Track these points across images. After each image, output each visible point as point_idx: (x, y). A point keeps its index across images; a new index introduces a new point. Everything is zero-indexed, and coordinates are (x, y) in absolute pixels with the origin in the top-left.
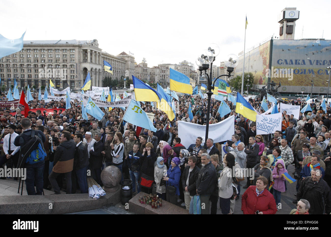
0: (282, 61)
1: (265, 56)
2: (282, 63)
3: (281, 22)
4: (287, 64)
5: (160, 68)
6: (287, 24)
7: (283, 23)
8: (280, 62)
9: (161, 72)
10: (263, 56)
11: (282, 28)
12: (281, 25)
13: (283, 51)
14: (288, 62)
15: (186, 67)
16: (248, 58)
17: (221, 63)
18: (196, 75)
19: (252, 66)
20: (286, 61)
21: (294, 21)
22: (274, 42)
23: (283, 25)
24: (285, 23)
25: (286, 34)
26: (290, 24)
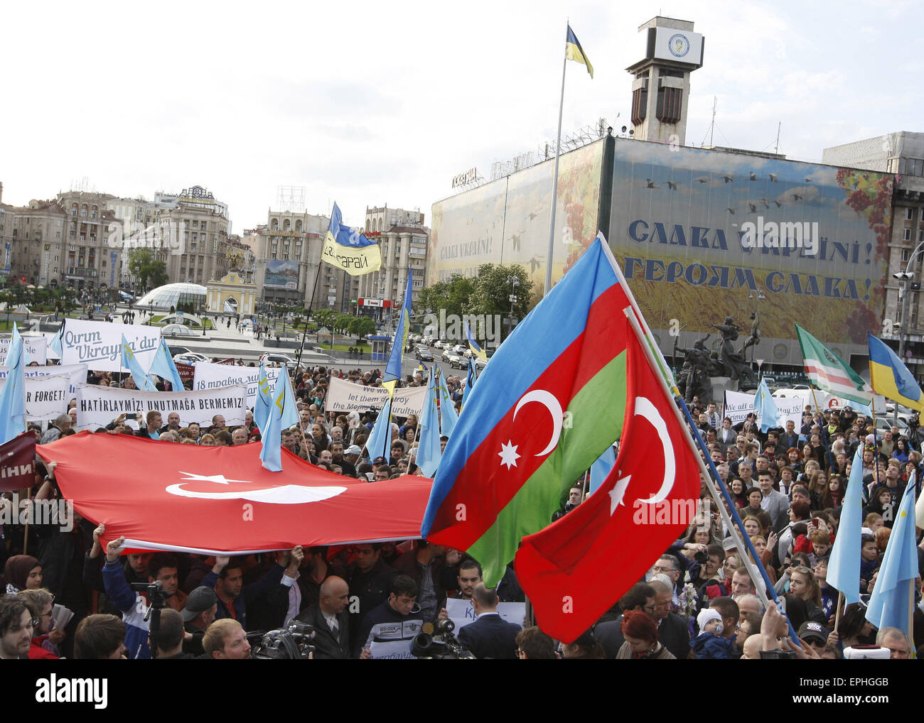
0: (647, 226)
1: (576, 199)
2: (645, 236)
3: (639, 69)
4: (663, 240)
5: (71, 211)
6: (660, 80)
7: (647, 74)
8: (640, 231)
9: (73, 233)
10: (568, 201)
11: (640, 97)
12: (640, 83)
13: (651, 186)
14: (669, 232)
15: (201, 218)
16: (501, 201)
17: (369, 212)
18: (247, 258)
19: (516, 241)
20: (659, 227)
21: (685, 74)
22: (618, 146)
23: (647, 81)
24: (653, 74)
25: (657, 122)
26: (671, 82)
